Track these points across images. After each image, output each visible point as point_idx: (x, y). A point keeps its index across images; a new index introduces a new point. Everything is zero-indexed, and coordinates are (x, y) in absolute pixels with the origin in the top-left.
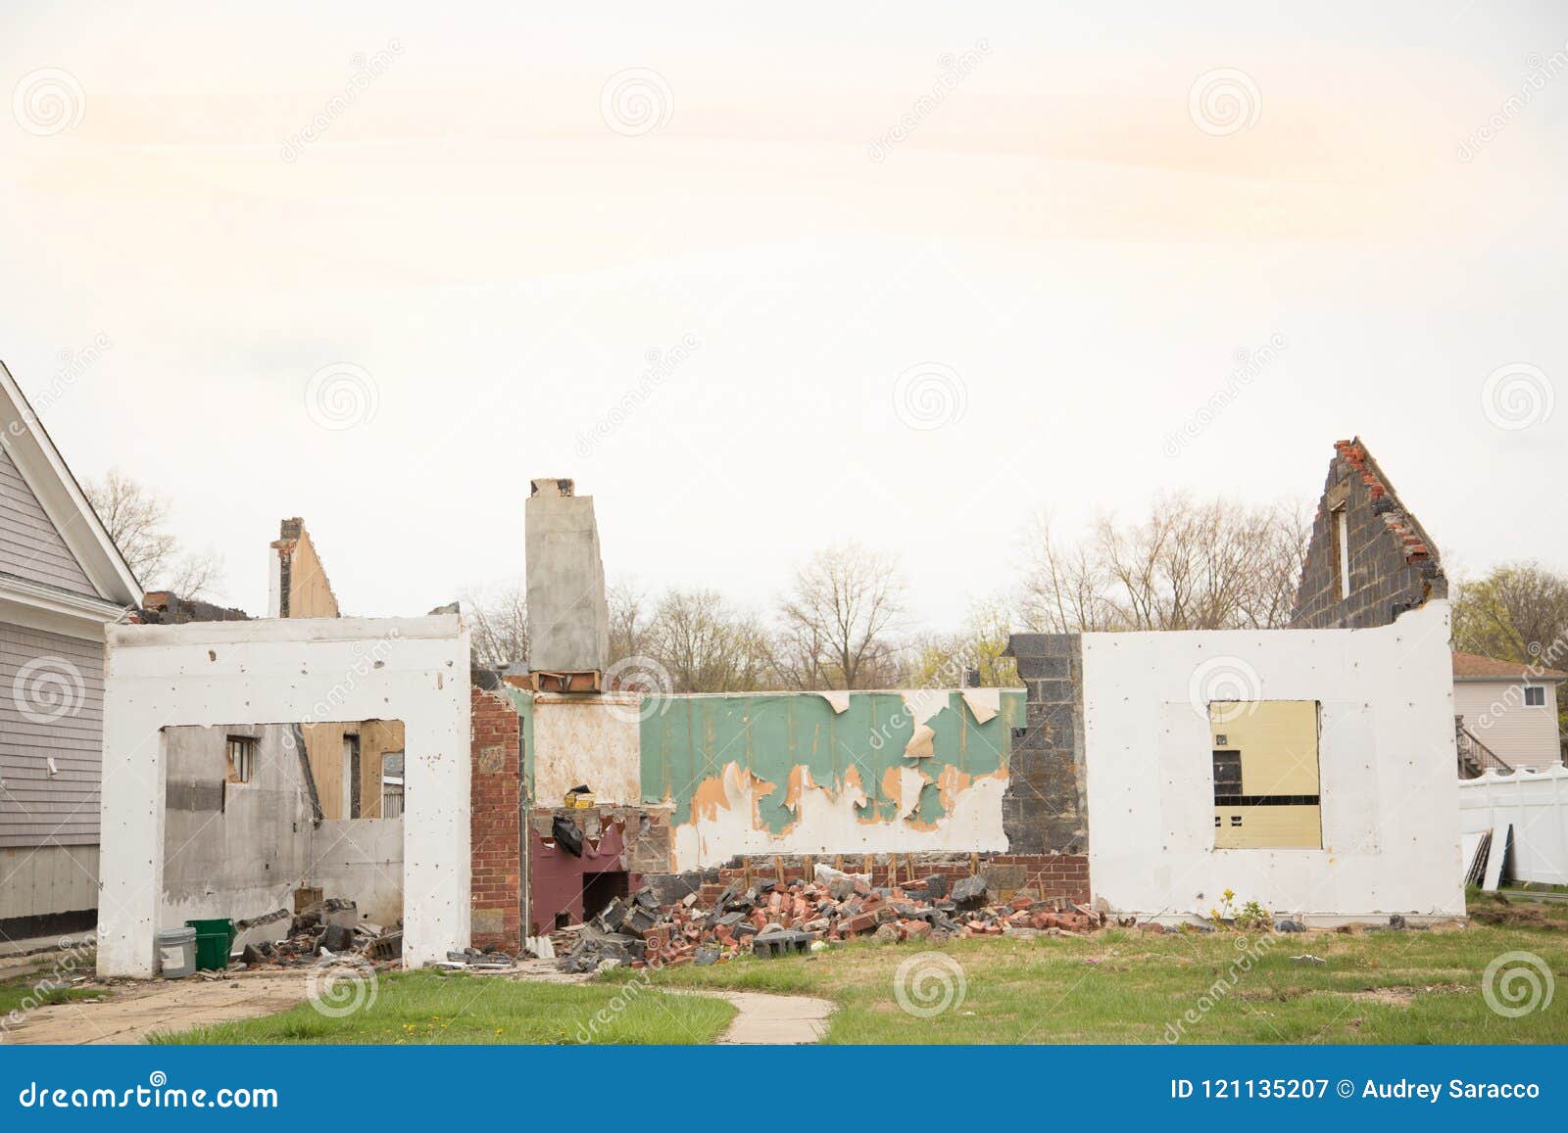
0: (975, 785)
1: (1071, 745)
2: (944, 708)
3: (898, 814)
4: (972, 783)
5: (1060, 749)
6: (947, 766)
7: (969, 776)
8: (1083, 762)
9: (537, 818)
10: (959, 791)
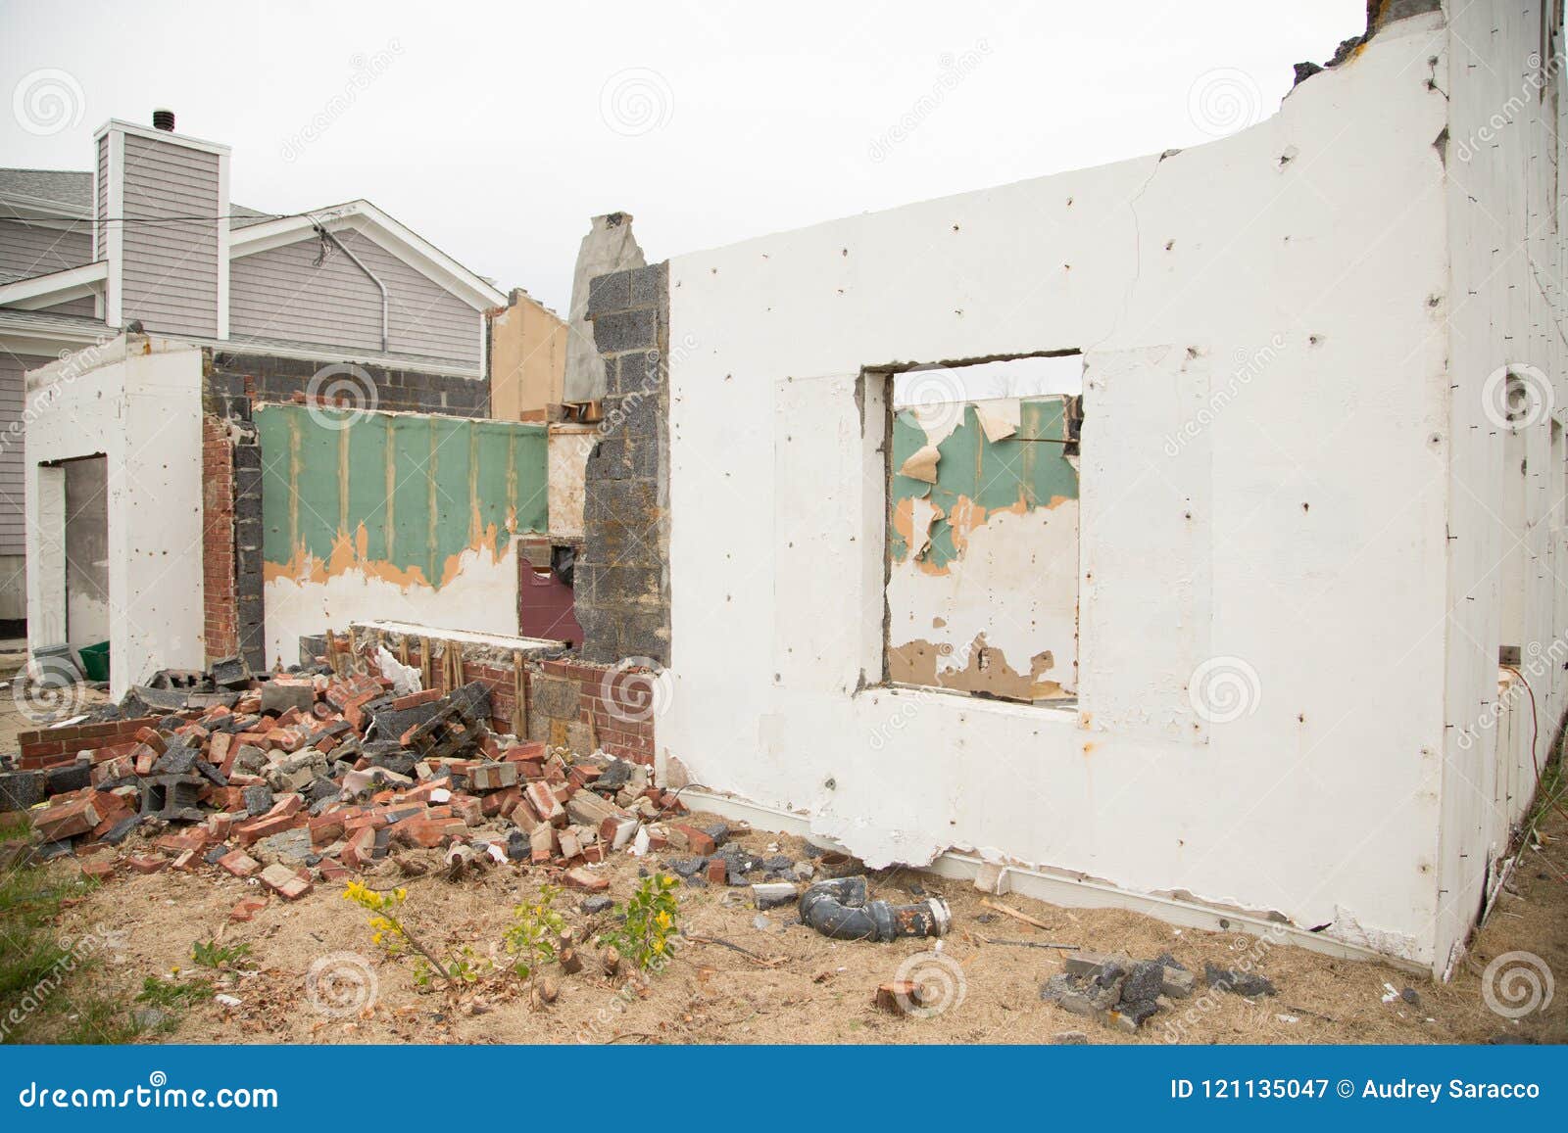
0: (990, 521)
1: (654, 472)
2: (959, 426)
3: (909, 555)
4: (987, 518)
5: (641, 479)
6: (960, 498)
7: (984, 509)
8: (667, 504)
9: (529, 547)
10: (972, 529)
